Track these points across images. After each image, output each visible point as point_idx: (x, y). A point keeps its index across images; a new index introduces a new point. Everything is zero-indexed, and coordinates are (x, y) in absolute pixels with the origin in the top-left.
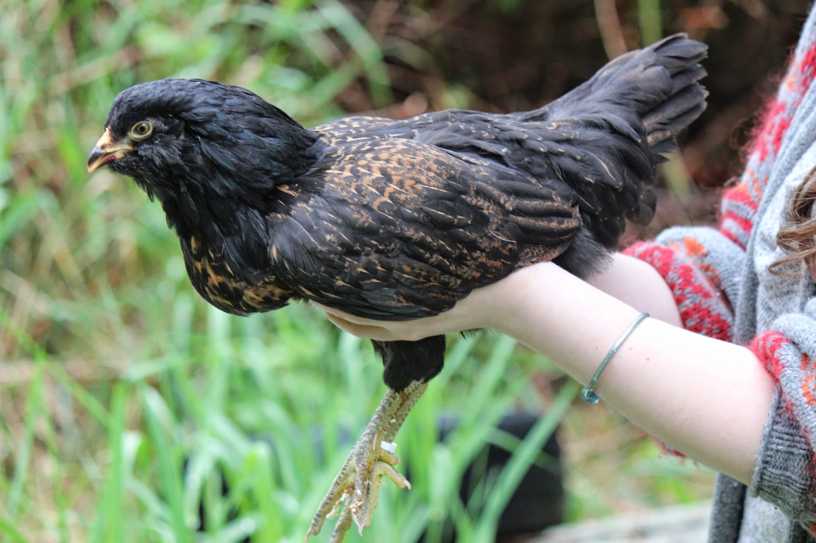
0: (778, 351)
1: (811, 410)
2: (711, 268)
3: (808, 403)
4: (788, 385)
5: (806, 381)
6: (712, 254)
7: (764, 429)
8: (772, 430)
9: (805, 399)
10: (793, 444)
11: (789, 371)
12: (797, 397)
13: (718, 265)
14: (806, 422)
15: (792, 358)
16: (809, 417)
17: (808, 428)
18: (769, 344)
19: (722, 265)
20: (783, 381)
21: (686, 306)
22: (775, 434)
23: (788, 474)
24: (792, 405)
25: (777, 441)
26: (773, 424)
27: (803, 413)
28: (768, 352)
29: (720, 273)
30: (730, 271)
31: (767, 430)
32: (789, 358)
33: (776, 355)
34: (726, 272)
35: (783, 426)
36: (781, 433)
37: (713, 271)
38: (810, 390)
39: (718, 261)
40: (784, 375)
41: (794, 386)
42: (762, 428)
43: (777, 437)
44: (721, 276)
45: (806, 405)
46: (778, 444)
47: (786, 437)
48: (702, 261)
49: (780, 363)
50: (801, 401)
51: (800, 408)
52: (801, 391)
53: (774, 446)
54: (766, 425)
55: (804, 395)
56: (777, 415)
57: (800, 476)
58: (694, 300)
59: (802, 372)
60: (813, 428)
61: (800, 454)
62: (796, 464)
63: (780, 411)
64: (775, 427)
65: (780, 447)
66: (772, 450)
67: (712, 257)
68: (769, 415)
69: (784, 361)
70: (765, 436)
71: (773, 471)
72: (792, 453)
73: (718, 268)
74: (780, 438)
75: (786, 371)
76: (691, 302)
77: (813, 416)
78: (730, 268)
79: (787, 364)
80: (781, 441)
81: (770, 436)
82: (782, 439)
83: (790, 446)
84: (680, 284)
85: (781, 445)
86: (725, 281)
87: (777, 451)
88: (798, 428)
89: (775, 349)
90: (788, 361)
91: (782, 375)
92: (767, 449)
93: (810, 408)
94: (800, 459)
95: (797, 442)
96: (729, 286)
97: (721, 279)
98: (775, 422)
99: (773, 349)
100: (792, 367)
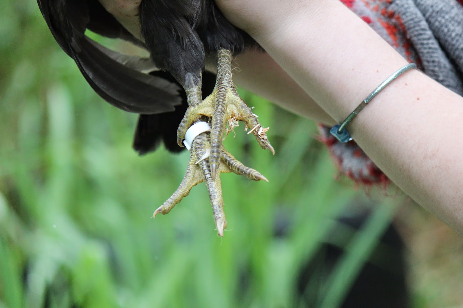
2: (396, 15)
13: (404, 14)
19: (408, 14)
29: (406, 22)
30: (416, 20)
34: (411, 22)
37: (398, 18)
39: (403, 10)
44: (406, 25)
48: (387, 7)
67: (397, 5)
73: (404, 17)
78: (416, 17)
86: (411, 31)
96: (415, 36)
97: (407, 28)
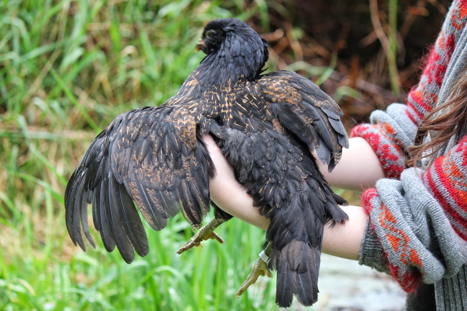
0: (371, 200)
1: (382, 229)
2: (399, 141)
3: (381, 225)
4: (373, 216)
5: (381, 215)
6: (399, 134)
7: (362, 241)
8: (366, 241)
9: (380, 224)
10: (376, 246)
11: (374, 210)
12: (376, 222)
14: (380, 234)
15: (377, 204)
16: (381, 232)
17: (381, 238)
18: (368, 196)
20: (371, 214)
21: (386, 166)
22: (367, 242)
23: (375, 258)
24: (374, 226)
25: (368, 245)
26: (366, 238)
27: (379, 230)
28: (367, 200)
31: (364, 241)
32: (375, 203)
33: (370, 201)
34: (406, 143)
35: (371, 238)
36: (370, 242)
38: (383, 220)
39: (401, 138)
40: (372, 211)
41: (376, 217)
42: (361, 241)
43: (368, 244)
45: (380, 227)
46: (369, 247)
47: (372, 243)
48: (394, 137)
49: (371, 205)
50: (378, 224)
51: (377, 228)
52: (379, 220)
53: (367, 248)
54: (363, 239)
55: (380, 222)
56: (367, 233)
57: (380, 259)
58: (390, 163)
59: (380, 210)
60: (383, 237)
61: (379, 250)
62: (378, 254)
63: (369, 232)
64: (367, 239)
65: (370, 248)
66: (366, 249)
68: (364, 234)
69: (373, 205)
70: (362, 244)
71: (368, 258)
72: (376, 250)
74: (369, 244)
75: (373, 209)
76: (389, 165)
77: (383, 232)
79: (374, 206)
80: (370, 246)
81: (365, 243)
82: (371, 244)
83: (374, 247)
84: (383, 156)
85: (370, 247)
87: (369, 250)
88: (377, 238)
89: (370, 199)
90: (375, 205)
91: (371, 211)
92: (364, 249)
93: (382, 228)
94: (380, 252)
95: (377, 245)
98: (367, 237)
99: (369, 199)
100: (376, 208)
